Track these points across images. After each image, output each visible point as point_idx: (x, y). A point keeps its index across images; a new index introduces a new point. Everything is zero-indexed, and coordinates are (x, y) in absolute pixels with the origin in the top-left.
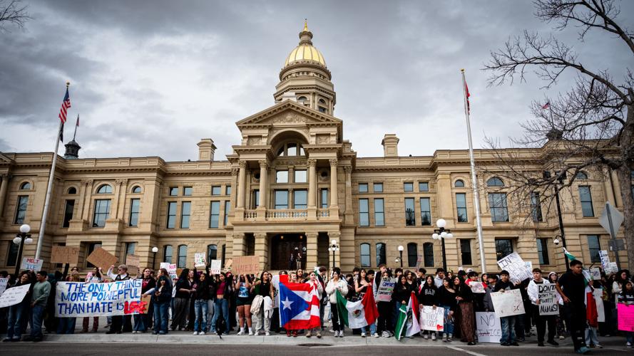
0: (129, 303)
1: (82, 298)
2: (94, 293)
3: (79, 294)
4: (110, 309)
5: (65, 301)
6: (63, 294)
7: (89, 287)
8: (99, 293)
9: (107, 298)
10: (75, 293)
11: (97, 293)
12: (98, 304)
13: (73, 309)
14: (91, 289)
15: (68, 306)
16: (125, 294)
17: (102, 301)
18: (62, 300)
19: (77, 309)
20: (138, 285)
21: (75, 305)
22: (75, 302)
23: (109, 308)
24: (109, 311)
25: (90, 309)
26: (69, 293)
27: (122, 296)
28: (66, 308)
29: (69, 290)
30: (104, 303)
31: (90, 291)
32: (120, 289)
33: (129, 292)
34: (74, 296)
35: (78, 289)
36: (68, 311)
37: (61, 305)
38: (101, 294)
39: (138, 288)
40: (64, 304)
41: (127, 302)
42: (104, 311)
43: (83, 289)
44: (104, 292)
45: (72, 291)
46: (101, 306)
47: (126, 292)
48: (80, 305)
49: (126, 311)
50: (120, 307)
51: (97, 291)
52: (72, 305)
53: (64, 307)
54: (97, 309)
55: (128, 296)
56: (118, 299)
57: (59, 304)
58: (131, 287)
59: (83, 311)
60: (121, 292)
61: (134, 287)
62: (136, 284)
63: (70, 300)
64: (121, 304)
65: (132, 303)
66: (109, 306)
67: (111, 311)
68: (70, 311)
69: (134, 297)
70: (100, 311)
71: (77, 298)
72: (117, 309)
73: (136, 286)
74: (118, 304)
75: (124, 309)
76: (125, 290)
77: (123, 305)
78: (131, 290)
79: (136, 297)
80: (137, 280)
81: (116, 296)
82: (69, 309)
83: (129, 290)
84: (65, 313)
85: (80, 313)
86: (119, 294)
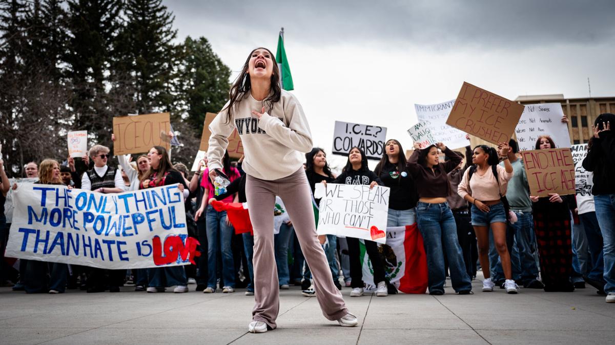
0: (163, 240)
2: (86, 215)
3: (65, 211)
4: (124, 256)
5: (35, 225)
6: (30, 208)
7: (77, 200)
8: (96, 215)
9: (113, 232)
10: (58, 210)
11: (93, 216)
13: (55, 243)
14: (80, 204)
15: (43, 236)
16: (150, 221)
17: (104, 236)
18: (30, 222)
19: (62, 245)
20: (174, 198)
21: (60, 235)
22: (59, 228)
23: (121, 253)
24: (123, 259)
25: (88, 250)
26: (45, 210)
27: (143, 227)
28: (38, 241)
29: (43, 204)
30: (109, 243)
31: (79, 209)
32: (133, 210)
33: (156, 216)
34: (56, 215)
35: (61, 201)
36: (41, 246)
37: (27, 232)
38: (102, 219)
39: (176, 205)
40: (33, 231)
41: (156, 239)
42: (111, 259)
44: (106, 217)
45: (50, 205)
46: (104, 247)
47: (152, 216)
48: (70, 236)
49: (157, 259)
50: (145, 250)
51: (93, 210)
52: (53, 236)
53: (32, 237)
54: (98, 251)
55: (157, 225)
56: (137, 233)
57: (21, 230)
58: (160, 205)
59: (77, 252)
60: (139, 219)
61: (165, 204)
62: (169, 196)
63: (48, 223)
64: (145, 243)
65: (170, 240)
66: (119, 249)
67: (127, 259)
68: (46, 246)
69: (171, 226)
70: (104, 258)
71: (62, 221)
72: (140, 254)
73: (172, 200)
74: (138, 244)
75: (152, 254)
76: (148, 213)
77: (149, 245)
78: (161, 210)
79: (176, 226)
80: (171, 188)
81: (130, 228)
82: (44, 243)
83: (156, 211)
84: (35, 251)
85: (68, 254)
86: (136, 223)
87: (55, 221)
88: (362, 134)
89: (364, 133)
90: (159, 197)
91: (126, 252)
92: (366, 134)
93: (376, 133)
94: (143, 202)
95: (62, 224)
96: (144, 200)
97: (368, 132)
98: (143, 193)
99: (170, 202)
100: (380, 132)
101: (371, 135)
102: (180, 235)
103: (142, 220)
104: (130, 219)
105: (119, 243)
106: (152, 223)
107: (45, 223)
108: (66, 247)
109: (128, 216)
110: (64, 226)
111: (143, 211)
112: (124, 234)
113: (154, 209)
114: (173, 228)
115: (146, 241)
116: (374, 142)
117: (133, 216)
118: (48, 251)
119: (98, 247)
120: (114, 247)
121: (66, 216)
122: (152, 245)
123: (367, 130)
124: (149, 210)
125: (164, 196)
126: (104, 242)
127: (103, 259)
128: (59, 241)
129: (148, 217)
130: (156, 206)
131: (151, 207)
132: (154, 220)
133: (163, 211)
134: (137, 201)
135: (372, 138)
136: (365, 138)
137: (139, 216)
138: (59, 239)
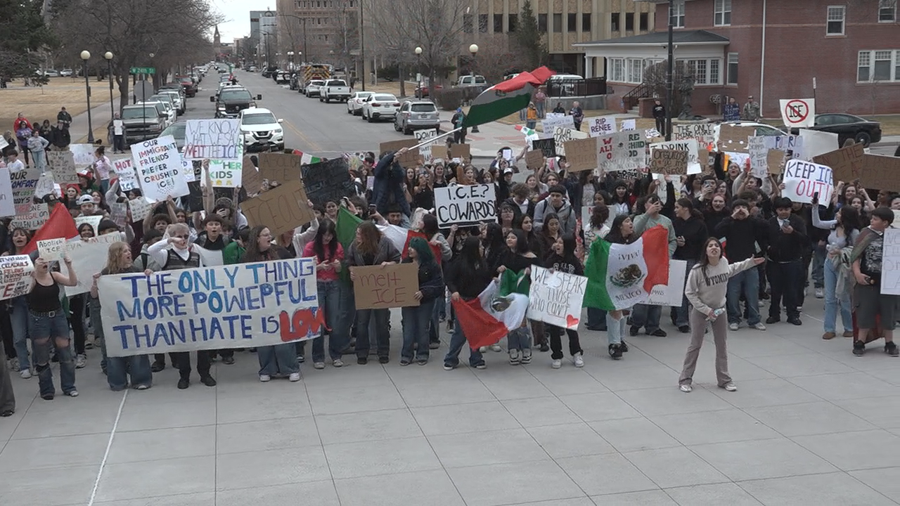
0: (291, 316)
1: (172, 308)
2: (196, 296)
3: (160, 299)
4: (247, 333)
5: (129, 321)
6: (120, 304)
7: (181, 282)
8: (208, 293)
9: (235, 306)
10: (151, 300)
11: (203, 294)
12: (215, 321)
13: (157, 335)
14: (186, 285)
15: (141, 331)
16: (278, 293)
17: (224, 313)
18: (122, 319)
19: (165, 335)
20: (306, 271)
21: (161, 327)
22: (158, 320)
23: (244, 328)
24: (245, 336)
25: (199, 334)
26: (137, 301)
27: (271, 299)
28: (137, 336)
29: (135, 294)
30: (231, 319)
31: (185, 291)
32: (262, 280)
33: (285, 288)
35: (154, 289)
36: (143, 340)
37: (122, 329)
38: (215, 295)
39: (308, 278)
40: (129, 327)
41: (284, 314)
42: (232, 337)
43: (167, 288)
44: (221, 292)
45: (143, 295)
46: (225, 326)
47: (280, 288)
48: (171, 326)
49: (285, 335)
50: (271, 326)
51: (202, 289)
52: (152, 328)
53: (130, 334)
54: (217, 331)
55: (285, 298)
56: (264, 306)
57: (115, 329)
58: (290, 277)
59: (183, 339)
60: (267, 290)
61: (296, 277)
62: (301, 269)
63: (143, 317)
64: (271, 319)
65: (298, 314)
66: (243, 324)
67: (250, 337)
68: (148, 339)
69: (299, 299)
70: (224, 335)
71: (158, 311)
72: (264, 330)
73: (303, 273)
74: (264, 320)
75: (279, 329)
76: (277, 284)
77: (276, 322)
78: (290, 282)
79: (305, 299)
80: (304, 261)
81: (257, 300)
82: (145, 337)
83: (286, 283)
84: (138, 346)
85: (173, 344)
86: (264, 294)
87: (151, 313)
88: (468, 197)
89: (470, 196)
90: (290, 269)
91: (249, 328)
92: (473, 196)
93: (484, 193)
94: (273, 273)
95: (158, 315)
96: (275, 271)
97: (474, 193)
98: (274, 264)
99: (301, 275)
100: (487, 190)
101: (478, 196)
102: (310, 308)
103: (271, 291)
104: (258, 290)
105: (244, 317)
106: (280, 296)
107: (140, 318)
108: (169, 337)
109: (256, 287)
110: (162, 316)
111: (272, 281)
112: (251, 307)
113: (284, 280)
114: (301, 301)
115: (273, 317)
116: (483, 203)
117: (262, 287)
118: (152, 344)
119: (216, 326)
120: (237, 323)
121: (161, 304)
122: (278, 320)
123: (472, 191)
124: (278, 281)
125: (296, 269)
126: (225, 319)
127: (223, 338)
128: (160, 333)
129: (276, 289)
130: (286, 278)
131: (281, 279)
132: (282, 293)
133: (293, 285)
134: (267, 272)
135: (480, 199)
136: (472, 200)
137: (267, 287)
138: (160, 331)
